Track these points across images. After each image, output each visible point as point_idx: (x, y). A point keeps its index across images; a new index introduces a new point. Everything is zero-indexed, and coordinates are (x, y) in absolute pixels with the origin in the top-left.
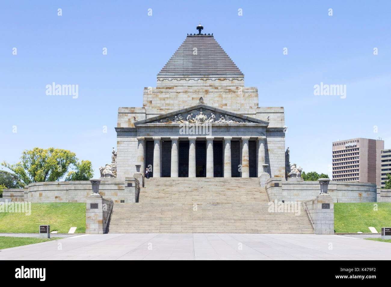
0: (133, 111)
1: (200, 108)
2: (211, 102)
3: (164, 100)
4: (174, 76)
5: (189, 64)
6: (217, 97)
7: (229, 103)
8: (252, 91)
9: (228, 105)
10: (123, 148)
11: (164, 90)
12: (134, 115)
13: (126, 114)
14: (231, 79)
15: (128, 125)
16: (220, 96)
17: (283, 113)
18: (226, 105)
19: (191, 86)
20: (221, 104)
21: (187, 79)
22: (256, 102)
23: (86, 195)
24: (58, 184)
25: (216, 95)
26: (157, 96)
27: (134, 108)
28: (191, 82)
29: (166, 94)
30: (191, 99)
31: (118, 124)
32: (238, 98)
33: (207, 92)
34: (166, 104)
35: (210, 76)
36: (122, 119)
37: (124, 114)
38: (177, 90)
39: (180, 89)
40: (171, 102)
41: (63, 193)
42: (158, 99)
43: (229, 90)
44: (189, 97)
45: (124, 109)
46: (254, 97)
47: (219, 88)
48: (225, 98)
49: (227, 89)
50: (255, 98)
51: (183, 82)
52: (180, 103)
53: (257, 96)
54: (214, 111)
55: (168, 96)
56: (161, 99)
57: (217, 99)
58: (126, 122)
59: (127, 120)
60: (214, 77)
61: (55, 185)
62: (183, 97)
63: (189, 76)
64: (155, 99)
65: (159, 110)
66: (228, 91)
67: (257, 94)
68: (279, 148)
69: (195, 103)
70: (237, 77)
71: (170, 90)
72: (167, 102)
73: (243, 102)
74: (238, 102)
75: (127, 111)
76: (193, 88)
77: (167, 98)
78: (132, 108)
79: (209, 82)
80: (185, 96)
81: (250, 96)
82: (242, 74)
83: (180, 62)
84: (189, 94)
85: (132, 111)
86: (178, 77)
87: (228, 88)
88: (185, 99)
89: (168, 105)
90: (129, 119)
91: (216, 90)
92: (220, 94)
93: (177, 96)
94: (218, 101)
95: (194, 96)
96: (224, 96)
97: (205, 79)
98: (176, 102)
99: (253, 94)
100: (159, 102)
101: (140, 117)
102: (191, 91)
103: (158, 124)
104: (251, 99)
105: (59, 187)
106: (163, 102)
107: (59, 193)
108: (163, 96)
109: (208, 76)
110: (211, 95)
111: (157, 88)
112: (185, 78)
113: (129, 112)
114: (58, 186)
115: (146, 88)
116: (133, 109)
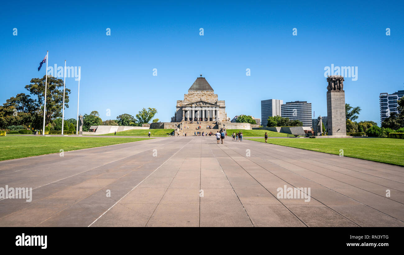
1: (201, 101)
2: (204, 99)
4: (193, 90)
5: (197, 87)
6: (206, 97)
7: (209, 99)
8: (216, 95)
10: (178, 112)
14: (210, 91)
17: (225, 102)
18: (208, 99)
19: (197, 94)
26: (188, 97)
28: (198, 92)
29: (191, 96)
30: (198, 98)
31: (177, 105)
33: (203, 96)
37: (179, 102)
39: (195, 95)
47: (206, 94)
49: (209, 95)
51: (196, 92)
52: (195, 99)
53: (217, 97)
54: (205, 102)
60: (205, 91)
62: (196, 97)
63: (198, 90)
65: (189, 101)
68: (224, 112)
69: (199, 100)
73: (213, 99)
79: (203, 92)
81: (215, 97)
82: (213, 90)
83: (195, 86)
85: (181, 102)
89: (191, 99)
90: (180, 104)
93: (194, 97)
101: (183, 103)
103: (188, 106)
110: (204, 97)
111: (188, 94)
115: (185, 94)
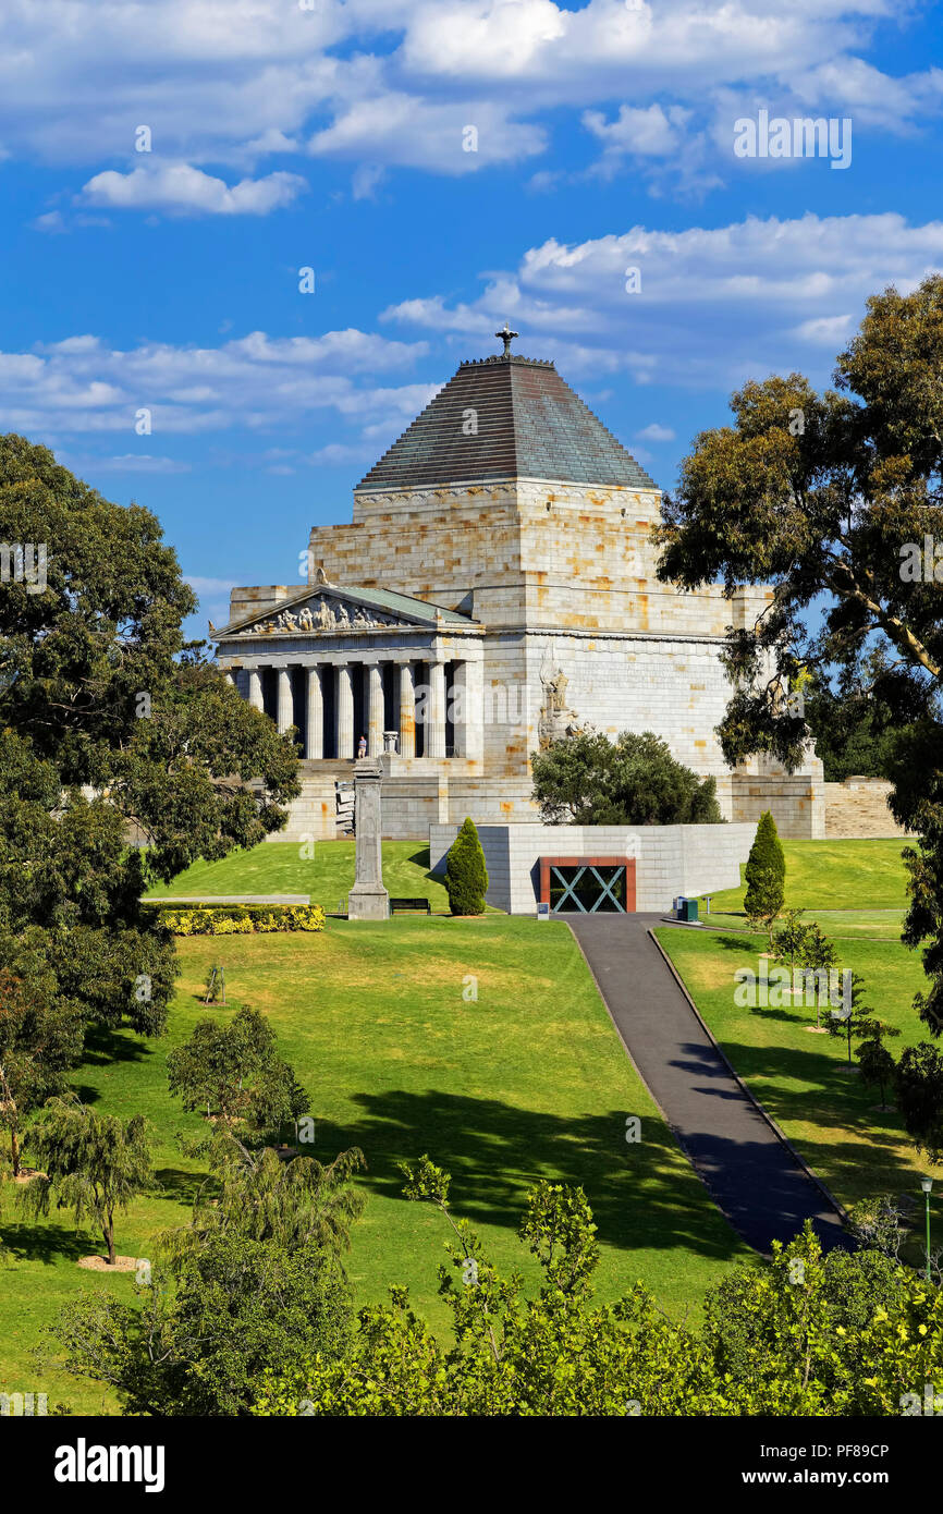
0: (255, 596)
1: (321, 594)
4: (384, 490)
5: (422, 452)
8: (510, 522)
9: (462, 562)
11: (345, 532)
12: (256, 605)
13: (243, 604)
14: (491, 488)
16: (448, 540)
20: (449, 562)
21: (409, 495)
25: (440, 539)
26: (332, 547)
27: (258, 588)
29: (349, 541)
30: (394, 550)
32: (482, 544)
34: (349, 567)
35: (452, 484)
40: (359, 560)
42: (334, 555)
43: (466, 523)
44: (390, 545)
45: (240, 592)
46: (511, 538)
47: (448, 518)
48: (457, 544)
50: (515, 542)
52: (375, 561)
55: (351, 546)
56: (339, 555)
57: (442, 548)
60: (461, 487)
66: (462, 526)
67: (518, 530)
68: (516, 676)
70: (506, 483)
71: (357, 532)
72: (351, 561)
73: (491, 552)
74: (482, 552)
75: (245, 597)
77: (351, 551)
78: (254, 588)
80: (383, 544)
81: (504, 537)
82: (515, 474)
83: (411, 449)
85: (253, 595)
86: (393, 492)
87: (465, 518)
88: (382, 552)
91: (441, 526)
92: (449, 536)
93: (368, 544)
94: (444, 553)
95: (400, 544)
96: (455, 539)
97: (442, 491)
98: (367, 560)
99: (511, 531)
100: (335, 562)
104: (506, 544)
106: (343, 561)
108: (343, 546)
109: (447, 485)
111: (334, 527)
113: (248, 599)
116: (255, 592)
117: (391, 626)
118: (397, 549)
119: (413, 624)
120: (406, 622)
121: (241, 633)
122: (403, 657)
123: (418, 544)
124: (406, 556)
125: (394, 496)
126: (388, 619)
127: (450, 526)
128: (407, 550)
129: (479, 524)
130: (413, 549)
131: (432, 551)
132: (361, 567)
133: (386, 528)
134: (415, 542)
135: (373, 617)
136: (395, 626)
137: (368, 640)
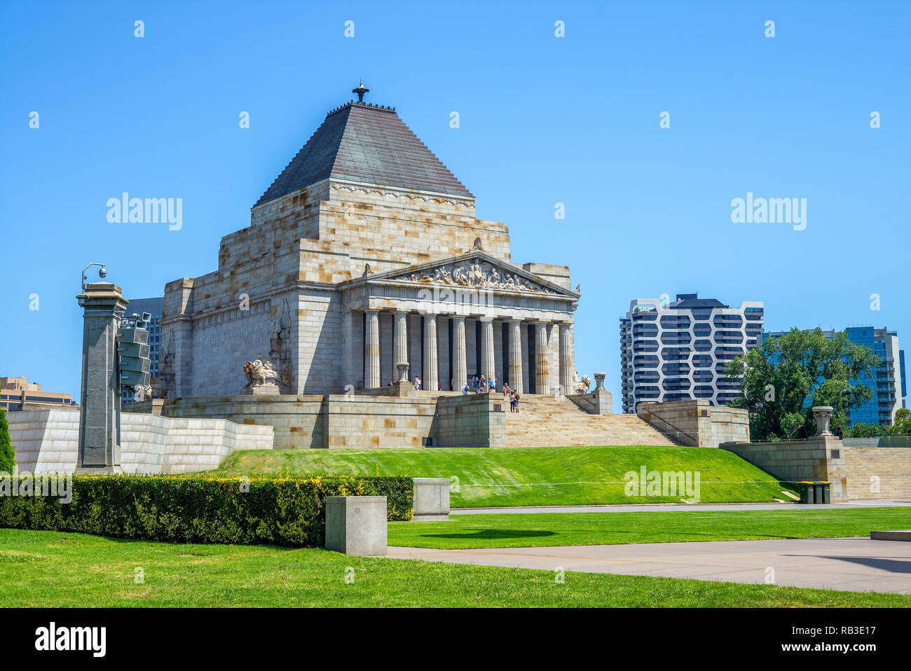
0: (328, 249)
1: (476, 258)
3: (357, 230)
4: (359, 183)
5: (377, 163)
6: (446, 234)
8: (500, 229)
10: (310, 324)
11: (355, 211)
12: (329, 257)
13: (316, 254)
14: (454, 201)
15: (321, 278)
16: (451, 234)
17: (568, 277)
19: (391, 207)
20: (453, 249)
21: (383, 192)
22: (507, 251)
23: (361, 425)
24: (298, 401)
25: (445, 231)
26: (345, 221)
29: (359, 219)
30: (402, 233)
33: (430, 224)
35: (421, 192)
36: (308, 264)
37: (312, 254)
38: (378, 213)
40: (370, 235)
41: (308, 420)
42: (346, 227)
43: (465, 223)
44: (400, 228)
45: (311, 243)
46: (503, 241)
47: (448, 217)
48: (459, 237)
49: (461, 222)
50: (506, 244)
52: (385, 238)
54: (497, 266)
55: (363, 222)
56: (352, 228)
57: (446, 238)
58: (314, 270)
59: (317, 266)
60: (426, 195)
61: (288, 403)
63: (386, 187)
64: (341, 227)
65: (366, 252)
66: (462, 225)
67: (508, 236)
70: (464, 200)
71: (367, 212)
72: (363, 234)
75: (316, 247)
76: (405, 211)
77: (363, 227)
79: (419, 203)
80: (393, 225)
81: (497, 239)
82: (471, 195)
84: (399, 223)
85: (325, 248)
86: (368, 187)
87: (463, 219)
88: (393, 233)
90: (321, 266)
91: (443, 222)
92: (450, 230)
93: (379, 224)
94: (448, 242)
95: (409, 228)
96: (457, 234)
97: (412, 195)
98: (378, 236)
99: (503, 236)
100: (347, 232)
101: (340, 262)
102: (403, 217)
104: (498, 244)
105: (299, 407)
106: (355, 233)
107: (300, 420)
111: (343, 205)
112: (379, 190)
113: (321, 250)
114: (298, 405)
116: (327, 245)
117: (538, 293)
118: (406, 232)
119: (558, 293)
120: (550, 290)
121: (398, 280)
122: (546, 318)
123: (425, 232)
124: (415, 239)
125: (369, 190)
126: (535, 286)
127: (452, 223)
128: (416, 235)
129: (476, 226)
130: (421, 235)
131: (438, 239)
132: (373, 241)
133: (395, 214)
134: (423, 230)
135: (522, 283)
136: (542, 293)
137: (516, 300)
